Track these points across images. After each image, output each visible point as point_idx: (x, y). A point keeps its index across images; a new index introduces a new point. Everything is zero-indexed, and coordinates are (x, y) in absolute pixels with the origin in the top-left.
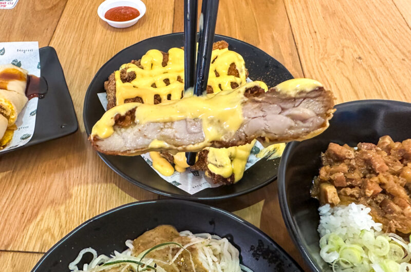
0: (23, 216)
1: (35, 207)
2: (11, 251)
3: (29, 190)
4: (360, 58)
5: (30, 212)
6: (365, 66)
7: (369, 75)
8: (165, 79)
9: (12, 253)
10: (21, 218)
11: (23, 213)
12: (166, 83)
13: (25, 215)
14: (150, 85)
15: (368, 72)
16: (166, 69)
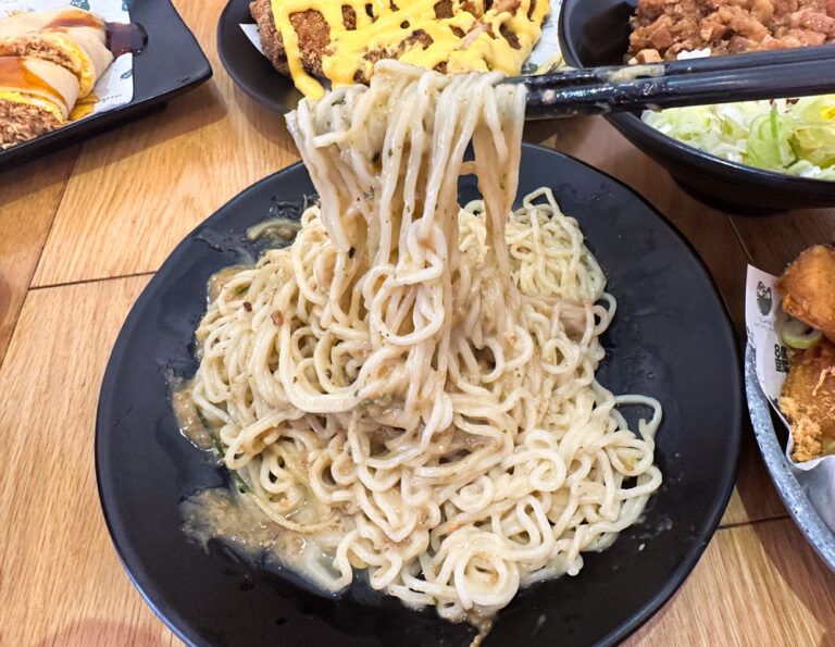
0: (135, 227)
1: (155, 210)
2: (121, 277)
3: (140, 189)
5: (147, 217)
9: (124, 279)
10: (132, 230)
11: (134, 222)
13: (138, 224)
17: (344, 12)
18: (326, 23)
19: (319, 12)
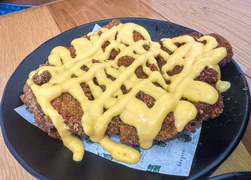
4: (205, 8)
6: (212, 11)
7: (219, 14)
8: (82, 67)
12: (84, 70)
14: (70, 78)
15: (217, 13)
16: (77, 58)
17: (82, 87)
18: (76, 100)
19: (68, 93)
